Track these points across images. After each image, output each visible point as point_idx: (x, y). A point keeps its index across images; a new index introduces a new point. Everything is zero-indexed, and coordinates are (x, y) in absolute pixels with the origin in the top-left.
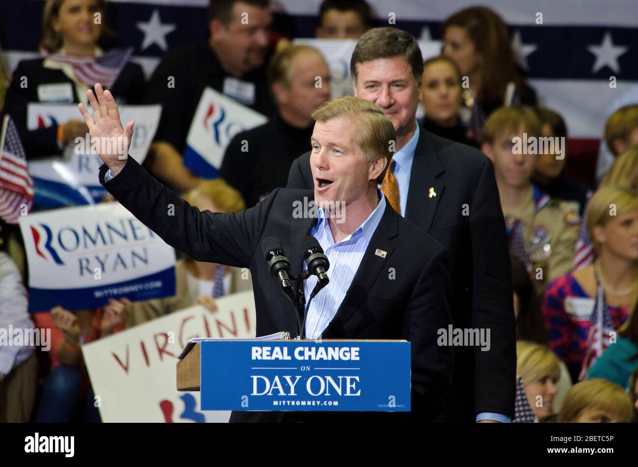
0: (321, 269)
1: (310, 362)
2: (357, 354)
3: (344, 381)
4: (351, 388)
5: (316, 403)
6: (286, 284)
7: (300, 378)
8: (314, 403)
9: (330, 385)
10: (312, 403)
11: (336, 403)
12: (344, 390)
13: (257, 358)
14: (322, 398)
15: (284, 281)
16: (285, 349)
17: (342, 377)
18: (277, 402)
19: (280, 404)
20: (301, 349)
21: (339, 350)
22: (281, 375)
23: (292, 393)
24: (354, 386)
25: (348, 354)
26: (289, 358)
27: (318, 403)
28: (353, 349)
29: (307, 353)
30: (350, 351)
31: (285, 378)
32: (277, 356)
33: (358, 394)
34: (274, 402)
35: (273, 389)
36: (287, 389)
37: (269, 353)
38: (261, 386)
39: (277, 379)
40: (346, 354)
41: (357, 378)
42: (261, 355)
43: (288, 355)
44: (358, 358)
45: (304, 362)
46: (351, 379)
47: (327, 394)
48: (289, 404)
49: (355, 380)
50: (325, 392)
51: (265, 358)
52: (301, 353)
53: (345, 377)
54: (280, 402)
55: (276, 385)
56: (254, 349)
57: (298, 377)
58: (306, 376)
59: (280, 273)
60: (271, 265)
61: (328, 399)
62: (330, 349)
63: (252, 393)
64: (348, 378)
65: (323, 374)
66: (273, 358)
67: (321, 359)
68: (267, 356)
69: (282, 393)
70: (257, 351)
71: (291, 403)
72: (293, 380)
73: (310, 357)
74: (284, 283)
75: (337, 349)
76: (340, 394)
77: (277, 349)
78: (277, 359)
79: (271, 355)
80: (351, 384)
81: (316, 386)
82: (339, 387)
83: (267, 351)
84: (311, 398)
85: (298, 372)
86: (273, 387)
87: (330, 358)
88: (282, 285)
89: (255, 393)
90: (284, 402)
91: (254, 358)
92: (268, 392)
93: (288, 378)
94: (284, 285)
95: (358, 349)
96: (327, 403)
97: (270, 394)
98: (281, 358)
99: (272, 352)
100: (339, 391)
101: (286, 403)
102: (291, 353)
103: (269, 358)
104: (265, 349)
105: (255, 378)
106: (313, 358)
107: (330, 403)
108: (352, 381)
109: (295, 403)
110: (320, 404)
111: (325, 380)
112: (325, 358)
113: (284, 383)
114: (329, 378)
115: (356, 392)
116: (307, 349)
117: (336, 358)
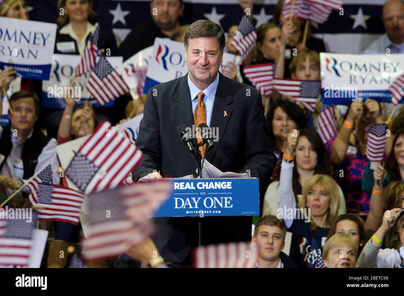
0: (210, 140)
1: (205, 190)
2: (230, 185)
3: (224, 200)
4: (228, 204)
5: (209, 212)
6: (192, 148)
7: (200, 199)
8: (208, 212)
9: (216, 202)
10: (207, 212)
11: (220, 212)
12: (224, 205)
13: (177, 188)
14: (212, 209)
15: (190, 147)
16: (192, 183)
17: (223, 198)
18: (188, 212)
19: (190, 213)
20: (200, 183)
21: (221, 183)
22: (190, 197)
23: (196, 207)
24: (229, 202)
25: (225, 185)
26: (194, 188)
27: (210, 212)
28: (228, 183)
29: (204, 185)
30: (226, 184)
31: (192, 199)
32: (188, 187)
33: (231, 206)
34: (187, 212)
35: (186, 205)
36: (193, 205)
37: (183, 186)
38: (180, 203)
39: (188, 199)
40: (224, 185)
41: (231, 198)
42: (179, 187)
43: (194, 187)
44: (231, 188)
45: (202, 190)
46: (227, 199)
47: (215, 207)
48: (194, 213)
49: (229, 199)
50: (214, 206)
51: (181, 188)
52: (201, 186)
53: (224, 198)
54: (190, 212)
55: (187, 203)
56: (175, 184)
57: (199, 198)
58: (203, 197)
59: (188, 143)
60: (184, 138)
61: (215, 209)
62: (216, 183)
63: (175, 207)
64: (226, 198)
65: (212, 196)
66: (186, 188)
67: (211, 188)
68: (183, 187)
69: (191, 207)
70: (177, 185)
71: (195, 212)
72: (196, 200)
73: (205, 187)
74: (190, 148)
75: (219, 183)
76: (222, 207)
77: (188, 184)
78: (188, 189)
79: (184, 187)
80: (228, 201)
81: (209, 203)
82: (221, 203)
83: (182, 185)
84: (206, 209)
85: (199, 196)
86: (186, 204)
87: (216, 188)
88: (190, 149)
89: (176, 207)
90: (192, 212)
91: (175, 188)
92: (183, 207)
93: (194, 199)
94: (191, 149)
95: (231, 183)
96: (215, 212)
97: (184, 208)
98: (190, 188)
99: (185, 185)
100: (221, 205)
101: (193, 212)
102: (195, 185)
103: (183, 188)
104: (181, 183)
105: (176, 199)
106: (207, 188)
107: (216, 212)
108: (228, 200)
109: (198, 212)
110: (211, 212)
111: (214, 199)
112: (213, 188)
113: (192, 201)
114: (216, 198)
115: (230, 206)
116: (203, 183)
117: (219, 188)
